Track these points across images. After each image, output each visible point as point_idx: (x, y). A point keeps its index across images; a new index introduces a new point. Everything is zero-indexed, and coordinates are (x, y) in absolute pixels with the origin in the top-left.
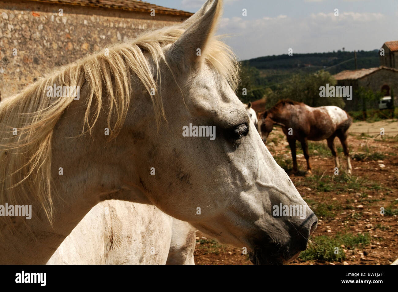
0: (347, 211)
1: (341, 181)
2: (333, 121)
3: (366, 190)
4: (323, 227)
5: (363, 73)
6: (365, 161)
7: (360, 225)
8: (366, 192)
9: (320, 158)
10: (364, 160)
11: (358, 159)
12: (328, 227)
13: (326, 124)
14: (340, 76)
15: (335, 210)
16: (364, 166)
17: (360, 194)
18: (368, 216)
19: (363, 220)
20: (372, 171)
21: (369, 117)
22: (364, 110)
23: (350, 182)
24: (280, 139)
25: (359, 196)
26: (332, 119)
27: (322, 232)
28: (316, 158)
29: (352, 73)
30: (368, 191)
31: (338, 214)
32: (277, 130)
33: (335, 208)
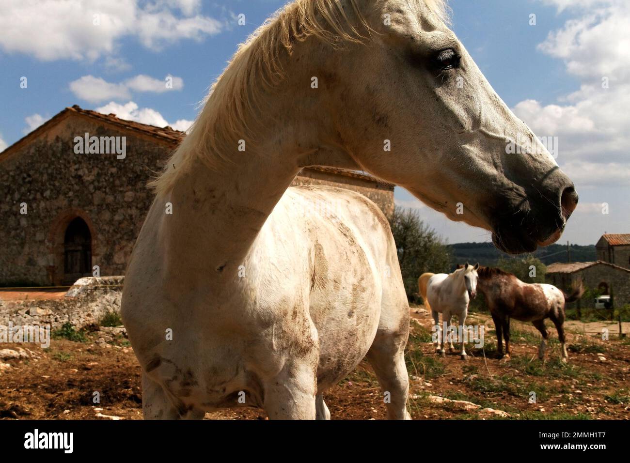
0: (563, 394)
1: (554, 367)
2: (549, 302)
3: (584, 378)
4: (536, 406)
5: (578, 266)
6: (582, 353)
7: (580, 408)
8: (585, 381)
9: (528, 346)
10: (580, 352)
11: (573, 349)
12: (540, 406)
13: (539, 304)
14: (551, 268)
15: (548, 392)
16: (581, 357)
17: (578, 381)
18: (589, 401)
19: (582, 404)
20: (590, 362)
21: (583, 317)
22: (579, 308)
23: (565, 368)
24: (481, 324)
25: (576, 382)
26: (548, 299)
27: (533, 410)
28: (523, 346)
29: (563, 265)
30: (586, 379)
31: (552, 397)
32: (477, 315)
33: (549, 390)
